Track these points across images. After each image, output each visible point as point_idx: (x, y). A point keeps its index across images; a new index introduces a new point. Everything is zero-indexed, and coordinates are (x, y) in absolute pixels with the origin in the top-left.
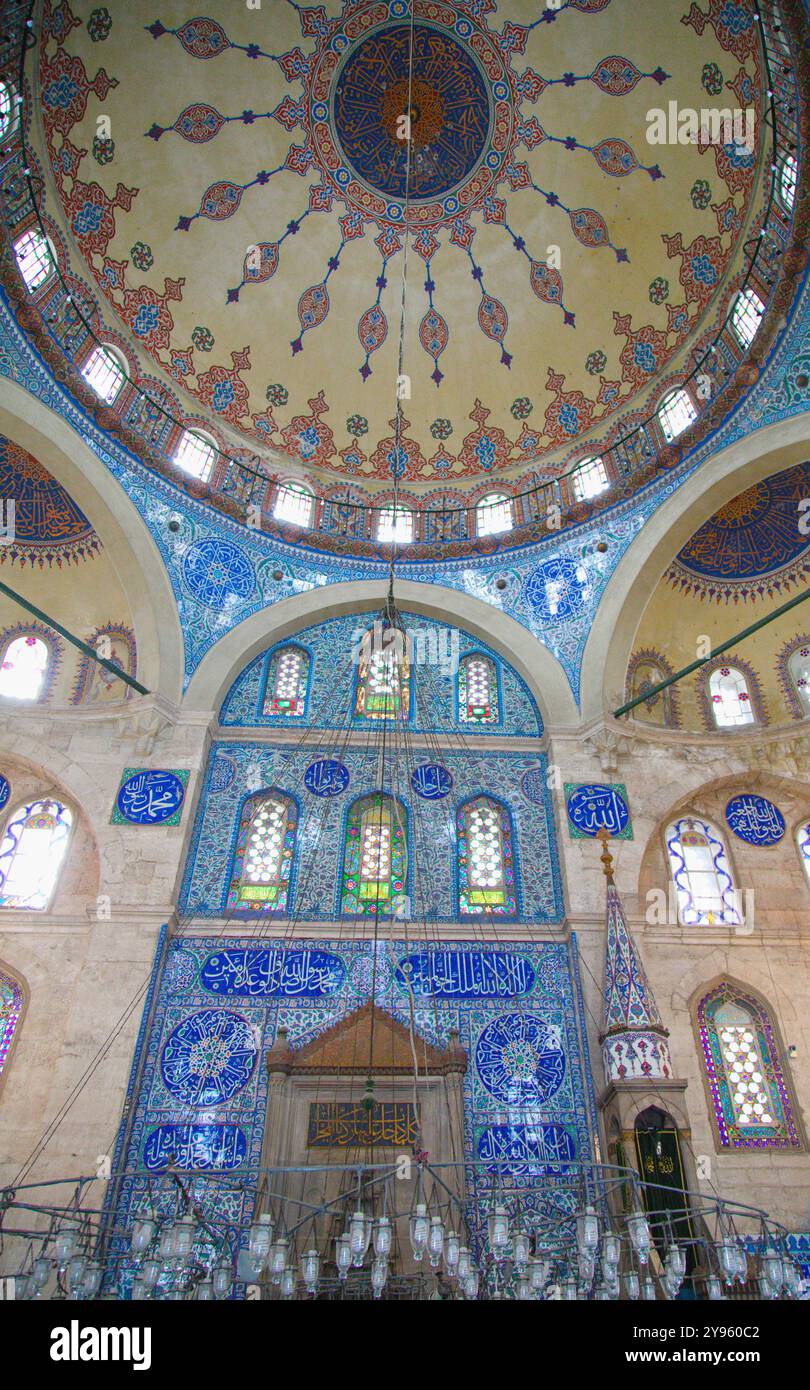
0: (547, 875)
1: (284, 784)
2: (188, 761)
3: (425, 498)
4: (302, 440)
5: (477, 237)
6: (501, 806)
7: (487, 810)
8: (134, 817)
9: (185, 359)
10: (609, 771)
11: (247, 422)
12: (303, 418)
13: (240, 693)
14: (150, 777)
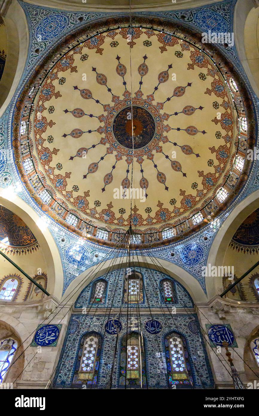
0: (204, 365)
1: (97, 330)
2: (63, 321)
3: (145, 231)
4: (105, 216)
5: (154, 157)
6: (181, 335)
7: (176, 338)
8: (40, 343)
9: (70, 194)
10: (222, 319)
11: (88, 211)
12: (105, 210)
13: (82, 296)
14: (48, 327)
